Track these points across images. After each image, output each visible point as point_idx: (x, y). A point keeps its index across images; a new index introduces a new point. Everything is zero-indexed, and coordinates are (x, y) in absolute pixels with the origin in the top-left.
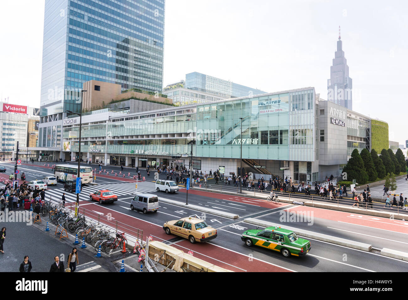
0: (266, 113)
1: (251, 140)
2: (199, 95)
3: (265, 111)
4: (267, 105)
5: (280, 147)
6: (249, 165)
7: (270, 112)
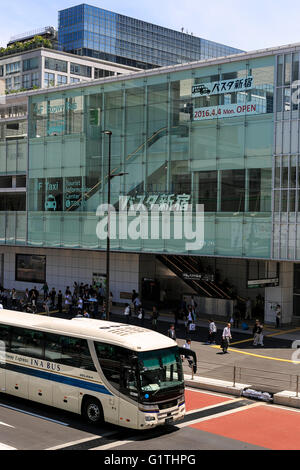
0: (212, 117)
1: (172, 198)
2: (96, 69)
3: (210, 112)
4: (216, 92)
5: (248, 219)
6: (174, 270)
7: (222, 115)
